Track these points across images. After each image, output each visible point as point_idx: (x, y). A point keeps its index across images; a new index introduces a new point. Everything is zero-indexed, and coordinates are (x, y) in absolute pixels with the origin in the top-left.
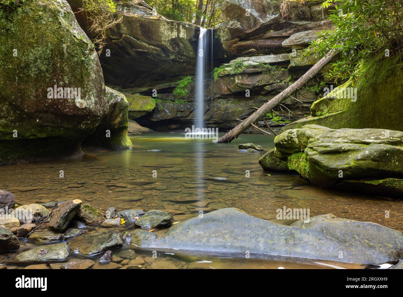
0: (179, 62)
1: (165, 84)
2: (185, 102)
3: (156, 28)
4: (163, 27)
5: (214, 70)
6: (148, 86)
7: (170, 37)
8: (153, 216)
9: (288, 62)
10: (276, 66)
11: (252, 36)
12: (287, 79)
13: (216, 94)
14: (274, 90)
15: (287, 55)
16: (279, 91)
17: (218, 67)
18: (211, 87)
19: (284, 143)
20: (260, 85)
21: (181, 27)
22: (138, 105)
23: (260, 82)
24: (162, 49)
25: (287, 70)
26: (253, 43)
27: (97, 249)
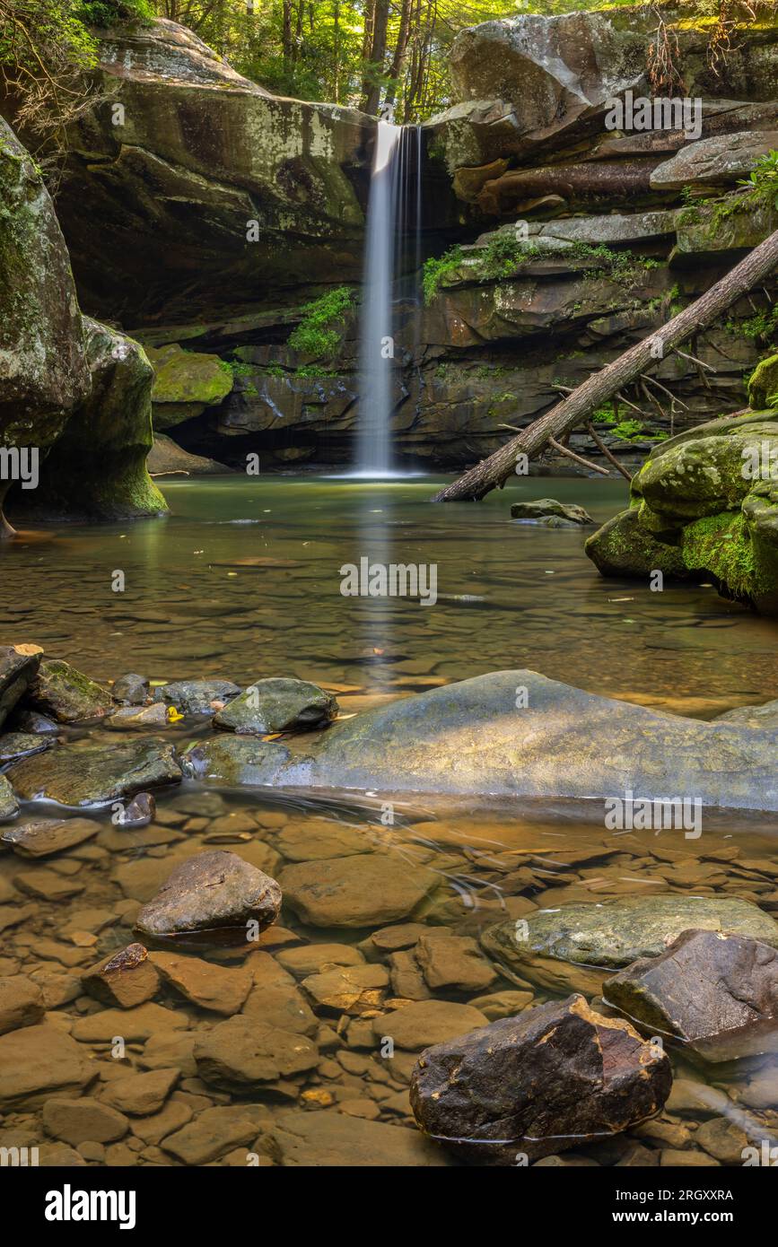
0: (308, 240)
1: (264, 314)
2: (329, 373)
3: (233, 123)
4: (257, 120)
5: (426, 268)
6: (207, 322)
7: (280, 156)
8: (273, 696)
9: (669, 239)
10: (629, 252)
11: (552, 151)
12: (665, 294)
13: (430, 346)
14: (620, 333)
15: (666, 216)
16: (636, 334)
17: (438, 258)
18: (415, 324)
19: (674, 483)
20: (576, 314)
21: (315, 119)
22: (174, 383)
23: (576, 306)
24: (253, 195)
25: (665, 265)
26: (553, 175)
27: (104, 791)
